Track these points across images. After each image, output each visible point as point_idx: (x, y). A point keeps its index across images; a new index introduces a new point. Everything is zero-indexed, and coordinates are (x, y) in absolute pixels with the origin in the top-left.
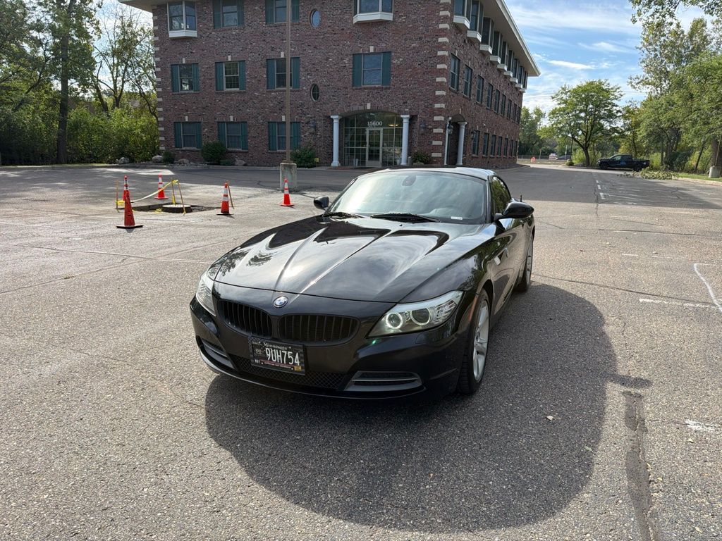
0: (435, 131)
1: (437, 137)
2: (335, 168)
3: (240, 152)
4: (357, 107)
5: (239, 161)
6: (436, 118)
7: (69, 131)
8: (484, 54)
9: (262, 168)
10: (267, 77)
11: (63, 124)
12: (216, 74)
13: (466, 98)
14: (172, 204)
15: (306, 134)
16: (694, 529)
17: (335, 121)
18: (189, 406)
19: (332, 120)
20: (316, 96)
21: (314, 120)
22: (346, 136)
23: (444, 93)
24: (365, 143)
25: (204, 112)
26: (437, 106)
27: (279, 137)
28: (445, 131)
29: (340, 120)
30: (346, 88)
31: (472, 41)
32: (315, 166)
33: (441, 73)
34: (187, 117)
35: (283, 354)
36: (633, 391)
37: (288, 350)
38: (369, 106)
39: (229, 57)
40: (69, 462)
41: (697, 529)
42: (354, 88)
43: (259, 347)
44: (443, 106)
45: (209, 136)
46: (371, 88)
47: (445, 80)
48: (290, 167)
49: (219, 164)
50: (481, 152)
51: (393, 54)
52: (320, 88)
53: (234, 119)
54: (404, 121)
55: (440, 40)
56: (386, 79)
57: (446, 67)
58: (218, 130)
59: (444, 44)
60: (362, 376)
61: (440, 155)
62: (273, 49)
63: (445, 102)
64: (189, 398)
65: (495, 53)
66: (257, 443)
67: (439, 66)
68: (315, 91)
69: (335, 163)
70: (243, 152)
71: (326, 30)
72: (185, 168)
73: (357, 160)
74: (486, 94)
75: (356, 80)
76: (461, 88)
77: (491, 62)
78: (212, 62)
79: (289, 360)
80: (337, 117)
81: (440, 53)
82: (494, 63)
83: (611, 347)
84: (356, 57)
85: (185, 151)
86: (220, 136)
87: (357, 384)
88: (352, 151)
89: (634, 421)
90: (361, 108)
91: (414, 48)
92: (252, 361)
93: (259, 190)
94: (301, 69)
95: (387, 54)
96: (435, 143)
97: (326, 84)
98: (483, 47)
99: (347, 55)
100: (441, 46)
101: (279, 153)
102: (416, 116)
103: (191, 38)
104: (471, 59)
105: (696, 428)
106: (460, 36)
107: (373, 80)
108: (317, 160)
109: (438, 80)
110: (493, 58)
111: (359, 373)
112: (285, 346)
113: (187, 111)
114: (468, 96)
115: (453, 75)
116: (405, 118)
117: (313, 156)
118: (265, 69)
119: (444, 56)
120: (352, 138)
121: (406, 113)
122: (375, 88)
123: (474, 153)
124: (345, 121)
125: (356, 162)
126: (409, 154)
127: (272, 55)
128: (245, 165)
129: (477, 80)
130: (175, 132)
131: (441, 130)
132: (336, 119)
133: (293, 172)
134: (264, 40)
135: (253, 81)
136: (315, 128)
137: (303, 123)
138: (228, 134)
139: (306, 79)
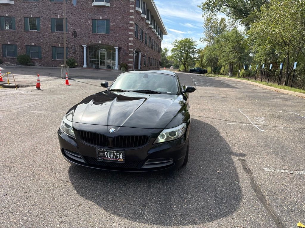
0: (129, 55)
1: (130, 57)
2: (85, 68)
3: (37, 60)
4: (95, 42)
5: (37, 64)
6: (130, 49)
8: (147, 24)
9: (51, 67)
10: (51, 26)
12: (25, 22)
13: (141, 42)
14: (7, 84)
15: (71, 53)
16: (284, 208)
17: (84, 48)
18: (62, 182)
20: (75, 36)
21: (75, 47)
22: (89, 54)
23: (133, 39)
24: (99, 58)
25: (18, 40)
26: (130, 44)
27: (57, 54)
28: (133, 55)
29: (87, 47)
30: (90, 34)
31: (143, 18)
32: (75, 67)
33: (131, 30)
34: (9, 42)
35: (114, 154)
36: (241, 158)
37: (116, 152)
38: (100, 42)
39: (32, 15)
40: (9, 218)
41: (285, 208)
42: (93, 34)
43: (102, 152)
44: (132, 44)
45: (21, 52)
46: (101, 35)
47: (133, 34)
48: (66, 67)
49: (27, 65)
50: (147, 65)
51: (110, 21)
52: (78, 33)
53: (34, 44)
54: (116, 49)
55: (131, 17)
56: (108, 31)
57: (133, 28)
58: (26, 49)
59: (132, 18)
61: (132, 65)
62: (54, 14)
63: (133, 43)
64: (60, 178)
65: (151, 24)
66: (103, 196)
67: (130, 28)
68: (75, 34)
69: (85, 66)
70: (39, 60)
71: (79, 8)
72: (9, 66)
73: (95, 65)
74: (148, 41)
75: (94, 31)
76: (139, 37)
77: (150, 27)
78: (22, 17)
79: (117, 157)
80: (86, 46)
81: (130, 22)
82: (151, 28)
83: (226, 142)
84: (94, 20)
85: (8, 58)
86: (27, 52)
87: (147, 165)
88: (93, 61)
89: (247, 170)
90: (97, 43)
91: (120, 19)
92: (97, 158)
93: (51, 77)
94: (68, 24)
95: (108, 20)
96: (130, 60)
97: (80, 31)
98: (147, 21)
99: (90, 20)
100: (131, 19)
101: (58, 61)
102: (121, 48)
103: (11, 4)
104: (142, 26)
105: (267, 170)
106: (138, 16)
107: (102, 31)
108: (76, 64)
109: (130, 33)
110: (150, 26)
111: (149, 160)
112: (115, 150)
113: (9, 39)
114: (142, 41)
115: (136, 32)
116: (117, 48)
117: (74, 62)
118: (50, 22)
119: (132, 23)
120: (92, 55)
121: (117, 46)
122: (103, 35)
123: (144, 65)
124: (89, 48)
125: (94, 66)
126: (119, 64)
127: (54, 16)
128: (40, 66)
129: (145, 34)
130: (3, 49)
131: (132, 55)
132: (85, 47)
133: (67, 69)
134: (50, 9)
135: (44, 27)
136: (75, 50)
137: (69, 48)
138: (31, 51)
139: (70, 28)
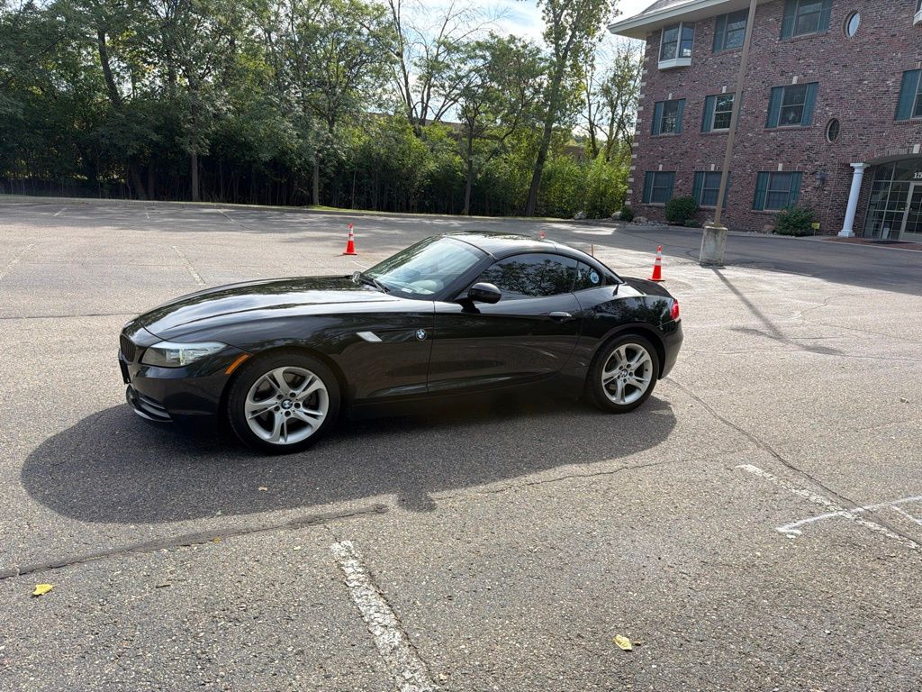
2: (843, 239)
4: (895, 151)
10: (769, 113)
11: (538, 173)
12: (705, 110)
15: (809, 189)
17: (856, 171)
19: (853, 169)
20: (833, 135)
21: (824, 170)
22: (873, 193)
24: (904, 205)
25: (681, 159)
27: (770, 193)
29: (866, 171)
30: (884, 122)
32: (812, 235)
34: (661, 166)
38: (916, 149)
39: (724, 88)
42: (895, 122)
45: (681, 190)
48: (718, 232)
52: (843, 125)
53: (715, 168)
58: (695, 182)
62: (783, 73)
68: (834, 127)
69: (846, 231)
71: (866, 40)
72: (640, 227)
73: (886, 229)
75: (901, 110)
78: (702, 96)
80: (861, 164)
84: (909, 74)
85: (651, 207)
86: (695, 189)
88: (881, 215)
90: (903, 152)
94: (818, 98)
97: (852, 117)
99: (893, 74)
101: (766, 214)
103: (683, 67)
108: (817, 226)
113: (663, 158)
117: (810, 219)
118: (768, 101)
120: (885, 198)
124: (876, 173)
125: (885, 234)
127: (782, 81)
130: (645, 183)
132: (858, 169)
133: (719, 239)
134: (774, 62)
135: (749, 118)
136: (823, 180)
137: (806, 173)
138: (705, 186)
139: (822, 112)
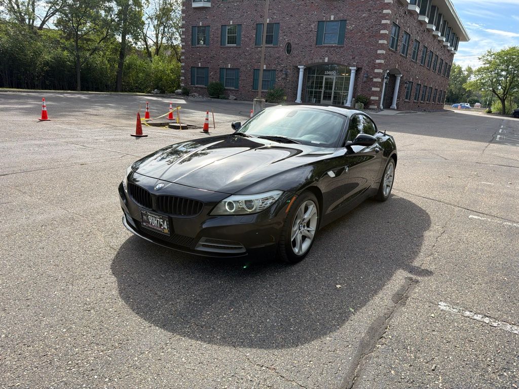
0: (375, 80)
1: (376, 85)
2: (298, 104)
3: (233, 90)
4: (317, 60)
5: (232, 97)
6: (376, 71)
7: (124, 70)
8: (422, 23)
9: (246, 102)
10: (256, 37)
11: (121, 65)
12: (221, 33)
13: (403, 56)
15: (280, 79)
16: (390, 371)
17: (301, 70)
19: (299, 69)
20: (289, 51)
21: (286, 69)
22: (308, 81)
23: (384, 52)
24: (321, 87)
25: (211, 60)
26: (378, 61)
28: (383, 80)
29: (305, 70)
30: (311, 46)
31: (412, 13)
33: (383, 37)
34: (200, 64)
35: (158, 221)
36: (414, 277)
37: (160, 219)
38: (326, 60)
39: (231, 21)
41: (393, 372)
42: (317, 46)
43: (145, 215)
44: (382, 61)
45: (213, 78)
46: (329, 47)
47: (385, 42)
48: (260, 102)
49: (218, 98)
50: (413, 98)
51: (348, 22)
52: (293, 46)
53: (231, 66)
54: (352, 71)
55: (385, 11)
56: (341, 41)
57: (387, 32)
58: (220, 74)
59: (387, 14)
60: (206, 241)
61: (377, 98)
62: (261, 17)
63: (385, 58)
65: (431, 22)
67: (382, 32)
68: (289, 48)
69: (299, 100)
70: (235, 90)
72: (195, 99)
73: (315, 99)
74: (420, 54)
75: (319, 41)
76: (400, 49)
77: (427, 29)
78: (219, 25)
79: (161, 225)
80: (303, 67)
81: (384, 22)
82: (430, 31)
83: (420, 246)
84: (320, 23)
85: (197, 87)
86: (221, 78)
87: (204, 246)
88: (311, 92)
89: (400, 298)
90: (321, 61)
91: (364, 17)
92: (142, 223)
93: (238, 117)
94: (280, 31)
95: (343, 22)
96: (374, 89)
97: (297, 43)
98: (421, 18)
99: (314, 22)
100: (385, 17)
102: (361, 68)
103: (207, 8)
104: (410, 27)
105: (444, 308)
106: (401, 10)
107: (332, 40)
108: (286, 97)
109: (381, 42)
110: (429, 26)
111: (203, 238)
112: (158, 216)
113: (200, 59)
114: (405, 55)
115: (393, 39)
116: (353, 69)
117: (282, 95)
118: (255, 31)
119: (386, 24)
120: (313, 83)
121: (354, 66)
122: (332, 47)
123: (406, 99)
124: (308, 70)
126: (353, 97)
127: (260, 20)
128: (236, 99)
129: (414, 43)
130: (191, 73)
131: (379, 80)
133: (262, 106)
134: (256, 10)
135: (246, 39)
136: (286, 74)
137: (278, 71)
138: (226, 77)
139: (283, 39)
